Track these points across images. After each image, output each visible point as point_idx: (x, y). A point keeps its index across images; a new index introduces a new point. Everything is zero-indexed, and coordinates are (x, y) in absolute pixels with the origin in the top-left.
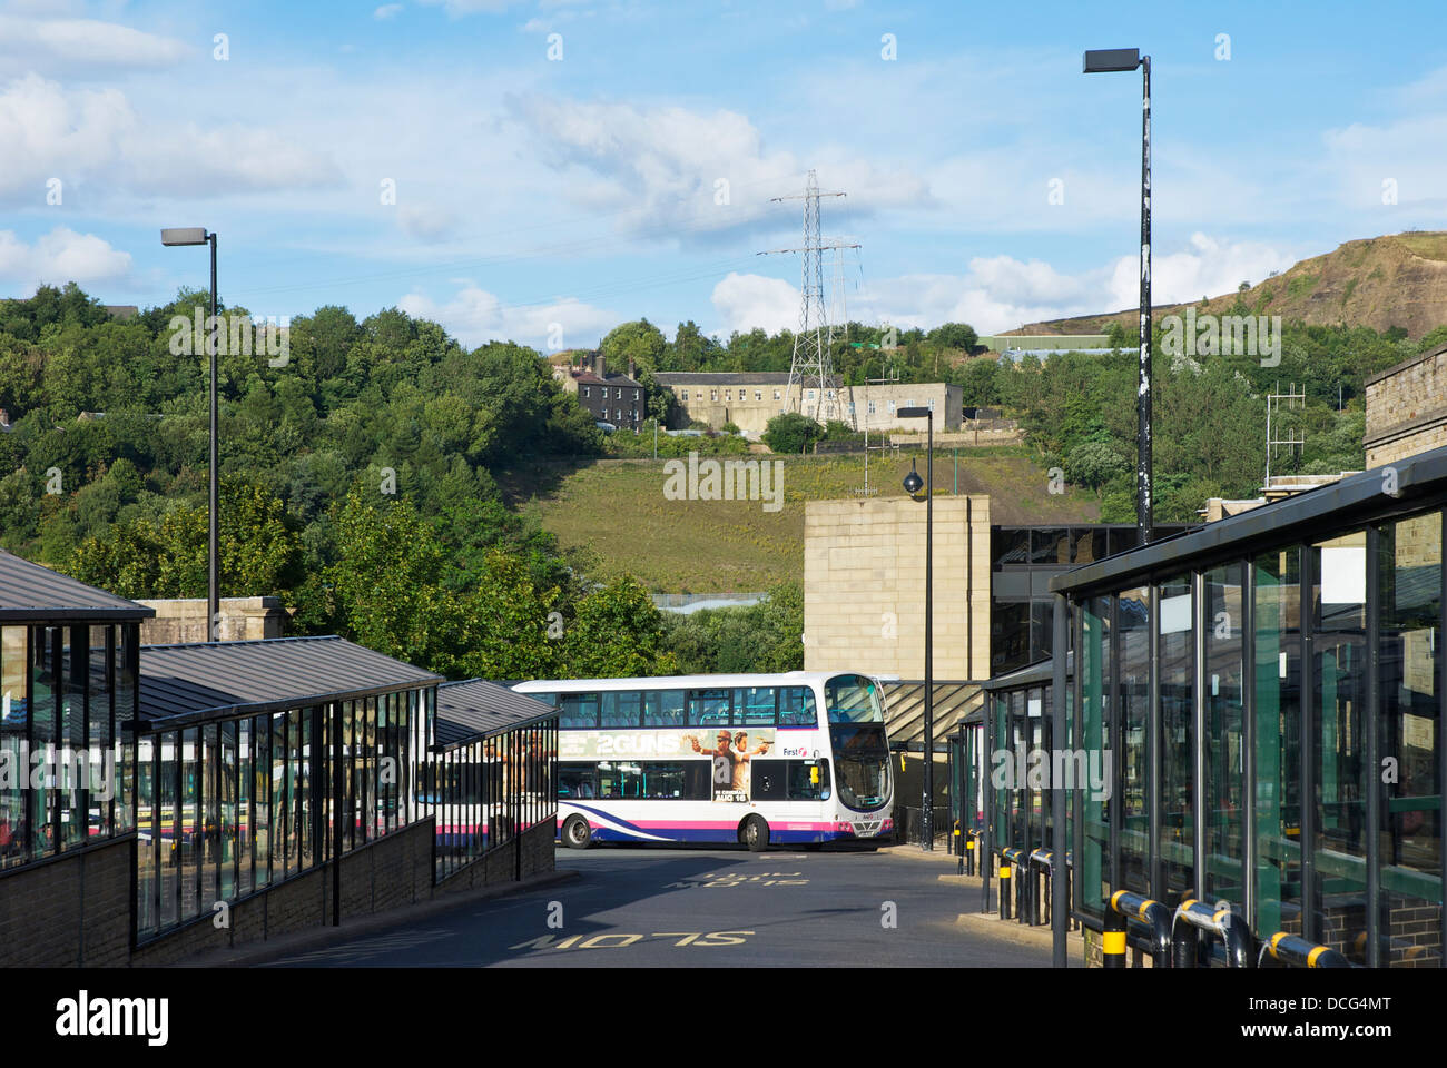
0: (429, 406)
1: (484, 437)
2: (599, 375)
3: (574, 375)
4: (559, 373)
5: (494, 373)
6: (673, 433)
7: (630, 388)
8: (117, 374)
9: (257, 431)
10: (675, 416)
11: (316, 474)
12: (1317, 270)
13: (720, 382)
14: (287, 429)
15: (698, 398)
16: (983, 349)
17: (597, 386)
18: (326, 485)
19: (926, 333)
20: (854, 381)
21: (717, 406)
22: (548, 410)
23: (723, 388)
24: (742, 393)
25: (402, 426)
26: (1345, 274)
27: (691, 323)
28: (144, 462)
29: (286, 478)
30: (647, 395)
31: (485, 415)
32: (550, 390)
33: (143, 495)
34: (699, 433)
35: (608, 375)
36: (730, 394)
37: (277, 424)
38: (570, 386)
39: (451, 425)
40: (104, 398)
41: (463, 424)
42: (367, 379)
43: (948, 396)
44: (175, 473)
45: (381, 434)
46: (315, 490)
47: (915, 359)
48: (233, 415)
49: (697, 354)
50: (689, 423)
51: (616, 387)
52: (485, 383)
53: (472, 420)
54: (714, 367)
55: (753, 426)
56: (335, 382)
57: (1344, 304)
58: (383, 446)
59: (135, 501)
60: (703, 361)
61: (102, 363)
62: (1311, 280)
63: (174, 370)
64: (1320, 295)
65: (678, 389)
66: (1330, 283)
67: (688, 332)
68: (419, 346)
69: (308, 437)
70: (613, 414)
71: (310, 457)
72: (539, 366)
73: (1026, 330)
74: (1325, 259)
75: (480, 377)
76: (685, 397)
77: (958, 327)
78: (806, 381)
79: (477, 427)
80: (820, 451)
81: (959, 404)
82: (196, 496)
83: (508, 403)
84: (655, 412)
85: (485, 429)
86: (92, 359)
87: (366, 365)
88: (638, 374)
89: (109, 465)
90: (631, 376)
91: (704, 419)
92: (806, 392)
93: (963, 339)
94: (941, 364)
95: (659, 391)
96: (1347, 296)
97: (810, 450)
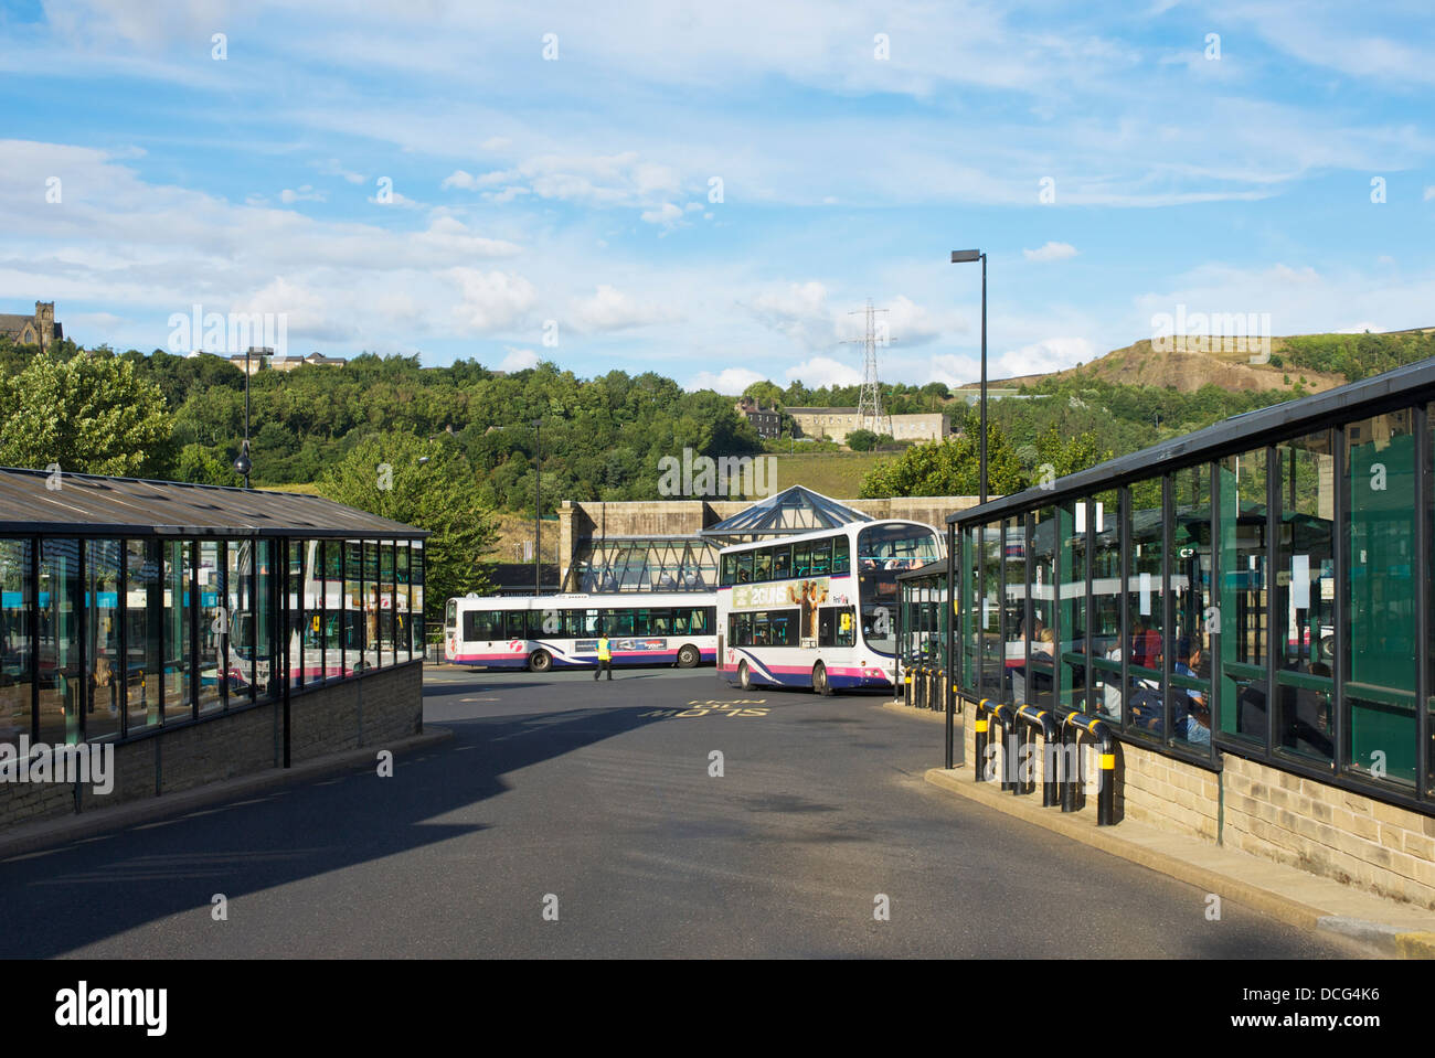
0: (675, 424)
1: (706, 440)
2: (756, 408)
3: (744, 408)
4: (737, 407)
5: (709, 405)
6: (798, 440)
7: (773, 416)
8: (506, 406)
9: (586, 437)
10: (797, 431)
11: (620, 460)
12: (1122, 356)
13: (819, 413)
14: (601, 435)
15: (807, 422)
16: (951, 396)
17: (756, 414)
18: (626, 466)
19: (920, 388)
20: (890, 413)
21: (817, 426)
22: (734, 426)
23: (821, 416)
24: (831, 418)
25: (662, 435)
26: (1138, 357)
27: (799, 382)
28: (528, 454)
29: (604, 463)
30: (781, 419)
31: (706, 428)
32: (733, 415)
33: (529, 471)
34: (811, 440)
35: (761, 409)
36: (824, 419)
37: (596, 433)
38: (743, 414)
39: (688, 434)
40: (500, 419)
41: (695, 433)
42: (637, 409)
43: (943, 421)
44: (544, 459)
45: (651, 439)
46: (621, 469)
47: (920, 401)
48: (572, 428)
49: (804, 398)
50: (804, 435)
51: (766, 415)
52: (704, 411)
53: (699, 431)
54: (812, 405)
55: (838, 437)
56: (620, 411)
57: (1139, 373)
58: (654, 446)
59: (526, 474)
60: (806, 402)
61: (499, 400)
62: (1120, 361)
63: (536, 404)
64: (1125, 369)
65: (796, 417)
66: (1131, 363)
67: (797, 386)
68: (664, 392)
69: (613, 440)
70: (764, 429)
71: (616, 451)
72: (728, 402)
73: (964, 387)
74: (1127, 349)
75: (701, 408)
76: (800, 421)
77: (938, 384)
78: (867, 412)
79: (702, 435)
80: (878, 450)
81: (948, 425)
82: (559, 472)
83: (717, 422)
84: (786, 429)
85: (706, 437)
86: (493, 397)
87: (637, 402)
88: (777, 407)
89: (510, 455)
90: (773, 409)
91: (811, 433)
92: (866, 418)
93: (941, 391)
94: (936, 403)
95: (787, 418)
96: (1140, 370)
97: (872, 450)
